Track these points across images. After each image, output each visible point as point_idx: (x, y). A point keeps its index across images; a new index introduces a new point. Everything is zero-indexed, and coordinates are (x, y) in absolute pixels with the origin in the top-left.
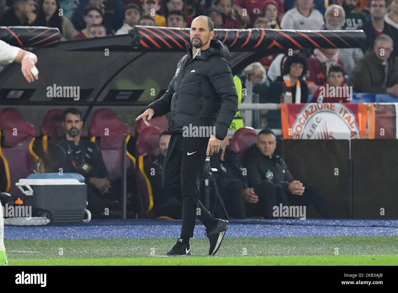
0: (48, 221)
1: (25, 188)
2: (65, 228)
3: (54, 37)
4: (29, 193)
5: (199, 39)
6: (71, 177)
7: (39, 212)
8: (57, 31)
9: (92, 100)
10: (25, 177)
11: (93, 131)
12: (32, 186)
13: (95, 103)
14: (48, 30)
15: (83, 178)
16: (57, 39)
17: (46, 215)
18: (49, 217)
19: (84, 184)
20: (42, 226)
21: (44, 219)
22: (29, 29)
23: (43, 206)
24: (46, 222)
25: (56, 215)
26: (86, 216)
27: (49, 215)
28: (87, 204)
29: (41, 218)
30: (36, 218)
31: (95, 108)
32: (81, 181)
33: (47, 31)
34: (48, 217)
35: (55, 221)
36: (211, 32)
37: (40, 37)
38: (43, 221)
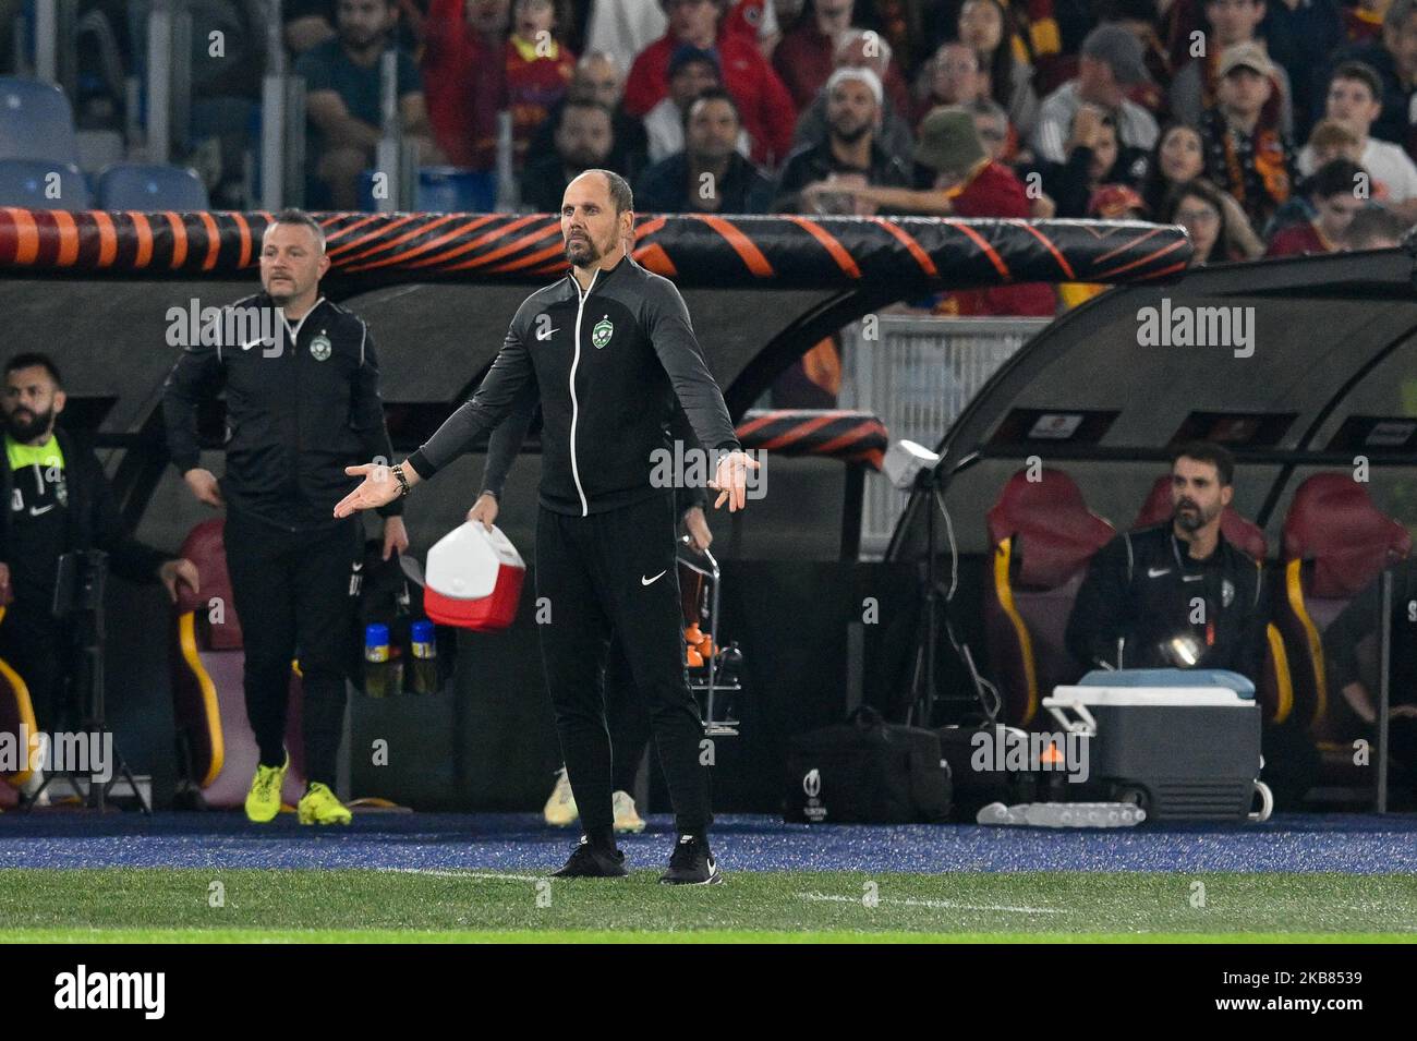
0: (1140, 815)
1: (1072, 715)
2: (1187, 839)
3: (1173, 254)
4: (1084, 729)
5: (587, 238)
6: (1213, 683)
7: (1113, 790)
8: (1180, 235)
9: (1294, 446)
10: (1073, 681)
11: (1293, 543)
12: (1092, 709)
13: (1302, 457)
14: (1153, 233)
15: (1251, 686)
16: (1181, 260)
17: (1136, 798)
18: (1143, 802)
19: (1252, 703)
20: (1121, 830)
21: (1128, 809)
22: (1095, 227)
23: (1125, 771)
24: (1134, 819)
25: (1164, 799)
26: (1258, 803)
27: (1143, 794)
28: (1262, 765)
29: (1117, 805)
30: (1104, 805)
31: (1302, 472)
32: (1242, 695)
33: (1149, 235)
34: (1139, 804)
35: (1161, 816)
36: (622, 216)
37: (1127, 252)
38: (1125, 814)
